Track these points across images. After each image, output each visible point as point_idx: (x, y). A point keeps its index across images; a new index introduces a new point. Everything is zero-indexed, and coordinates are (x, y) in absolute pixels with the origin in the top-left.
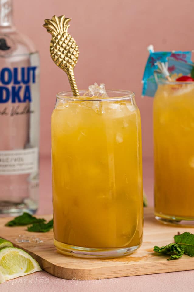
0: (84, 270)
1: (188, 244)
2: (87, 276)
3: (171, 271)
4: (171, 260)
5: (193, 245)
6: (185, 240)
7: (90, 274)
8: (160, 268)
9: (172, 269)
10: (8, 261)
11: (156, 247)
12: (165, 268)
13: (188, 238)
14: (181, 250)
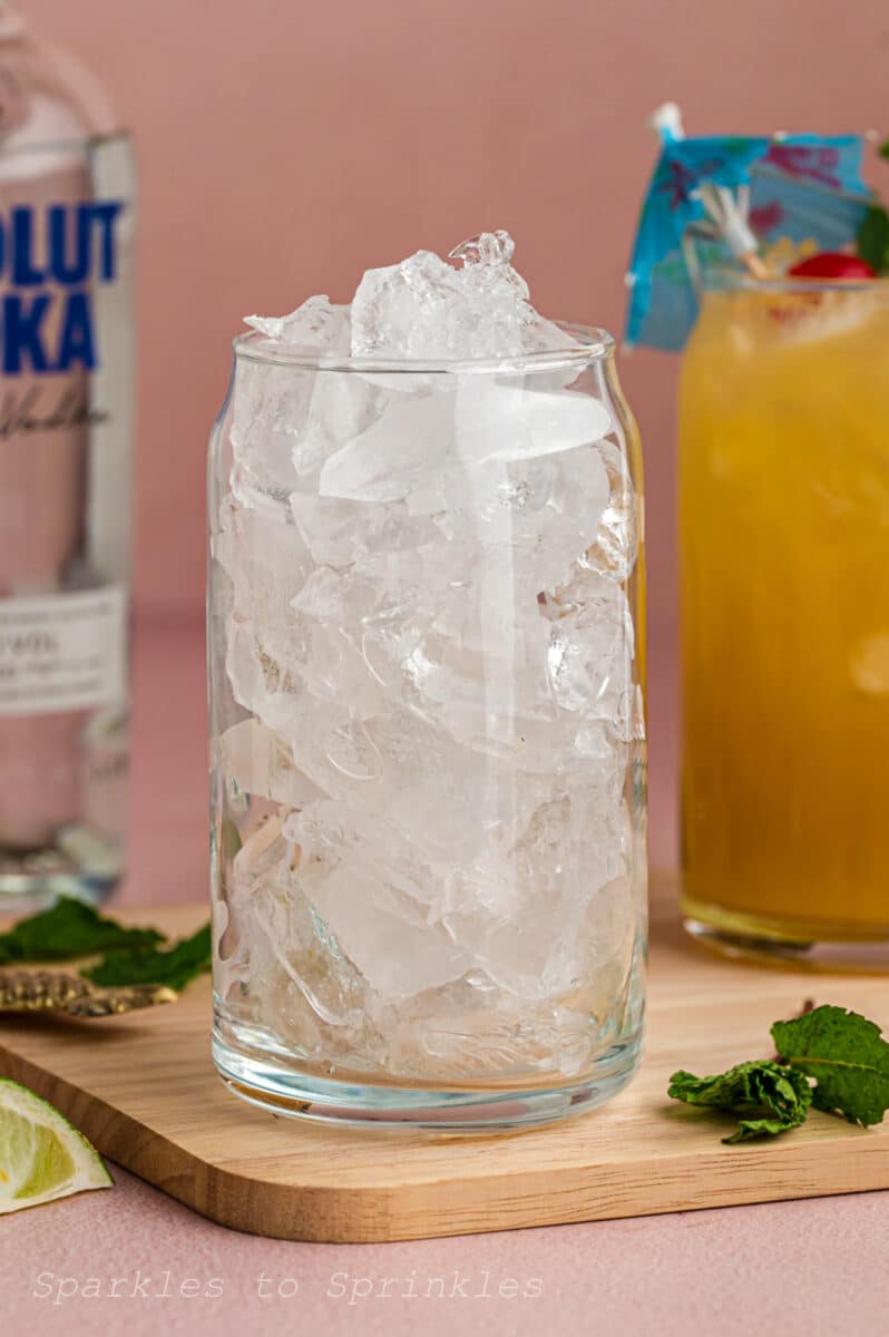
0: (357, 1193)
1: (842, 1063)
2: (370, 1222)
6: (824, 1044)
7: (385, 1214)
11: (683, 1076)
13: (838, 1033)
14: (797, 1092)
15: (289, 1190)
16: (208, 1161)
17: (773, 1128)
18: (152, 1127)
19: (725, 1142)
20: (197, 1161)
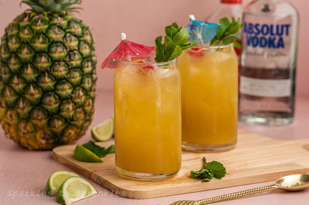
0: (142, 192)
1: (215, 169)
2: (144, 196)
3: (204, 190)
4: (204, 182)
5: (219, 170)
6: (213, 166)
7: (146, 195)
8: (196, 188)
9: (205, 188)
10: (72, 187)
11: (192, 171)
12: (200, 188)
13: (215, 165)
14: (211, 174)
15: (131, 191)
16: (119, 187)
17: (209, 180)
18: (108, 181)
19: (202, 182)
20: (117, 187)
